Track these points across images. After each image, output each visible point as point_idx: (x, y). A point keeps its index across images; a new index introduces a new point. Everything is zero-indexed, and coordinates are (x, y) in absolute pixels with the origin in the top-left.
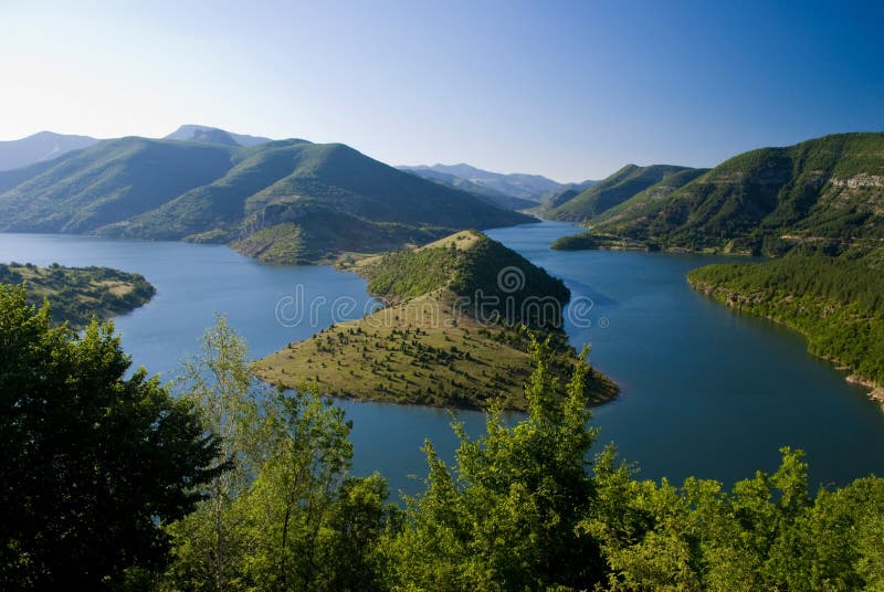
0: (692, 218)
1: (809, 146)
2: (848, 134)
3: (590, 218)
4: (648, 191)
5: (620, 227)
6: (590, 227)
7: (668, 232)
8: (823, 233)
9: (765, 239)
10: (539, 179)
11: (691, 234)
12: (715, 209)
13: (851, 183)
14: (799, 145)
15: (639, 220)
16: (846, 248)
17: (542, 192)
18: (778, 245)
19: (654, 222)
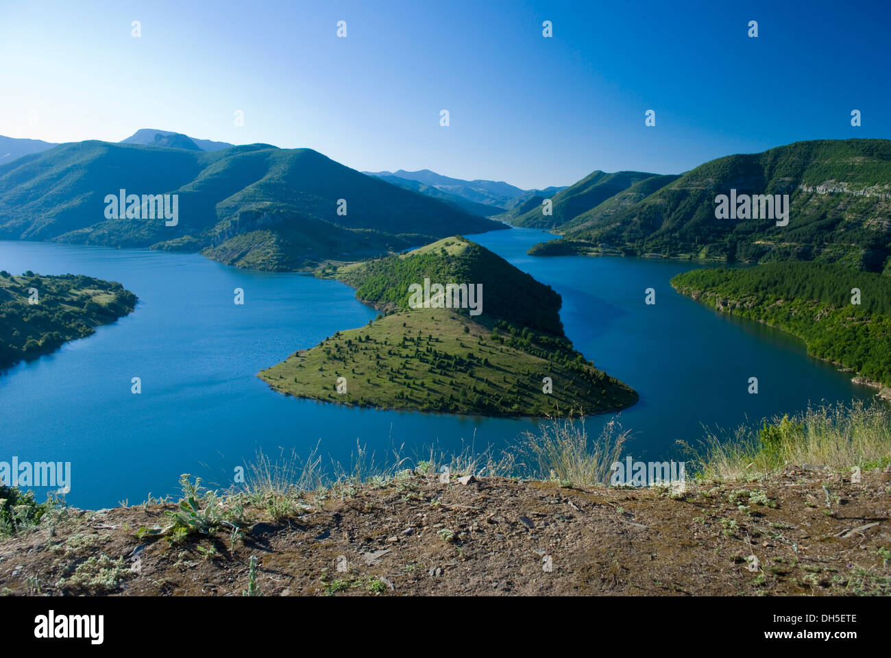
0: (666, 224)
1: (778, 153)
2: (815, 141)
3: (558, 224)
4: (617, 198)
5: (595, 233)
6: (561, 234)
7: (643, 238)
8: (796, 238)
9: (738, 245)
10: (502, 184)
11: (665, 240)
12: (688, 216)
13: (820, 189)
14: (768, 152)
15: (613, 226)
16: (819, 253)
17: (506, 198)
18: (752, 250)
19: (629, 228)
